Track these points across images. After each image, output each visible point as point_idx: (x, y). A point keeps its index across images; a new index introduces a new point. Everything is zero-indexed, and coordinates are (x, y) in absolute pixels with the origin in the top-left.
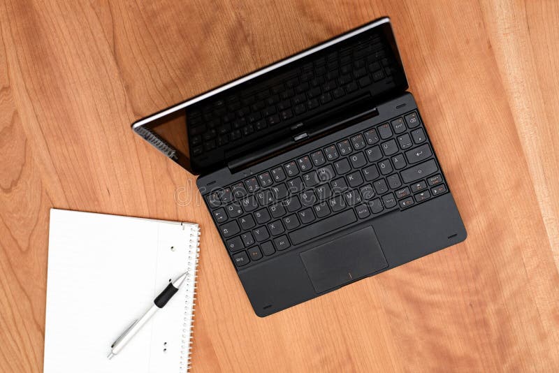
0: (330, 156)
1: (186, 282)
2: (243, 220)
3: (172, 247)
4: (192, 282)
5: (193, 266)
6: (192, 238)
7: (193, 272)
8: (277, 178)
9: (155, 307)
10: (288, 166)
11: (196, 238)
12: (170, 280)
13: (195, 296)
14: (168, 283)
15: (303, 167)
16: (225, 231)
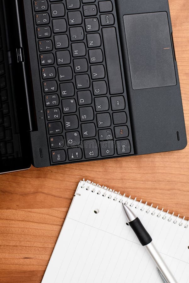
0: (46, 34)
1: (133, 209)
2: (86, 133)
3: (96, 212)
4: (135, 203)
5: (119, 197)
6: (90, 190)
7: (124, 199)
8: (53, 88)
9: (149, 245)
10: (45, 75)
11: (92, 186)
12: (127, 224)
13: (149, 204)
14: (129, 227)
15: (49, 61)
16: (91, 154)
